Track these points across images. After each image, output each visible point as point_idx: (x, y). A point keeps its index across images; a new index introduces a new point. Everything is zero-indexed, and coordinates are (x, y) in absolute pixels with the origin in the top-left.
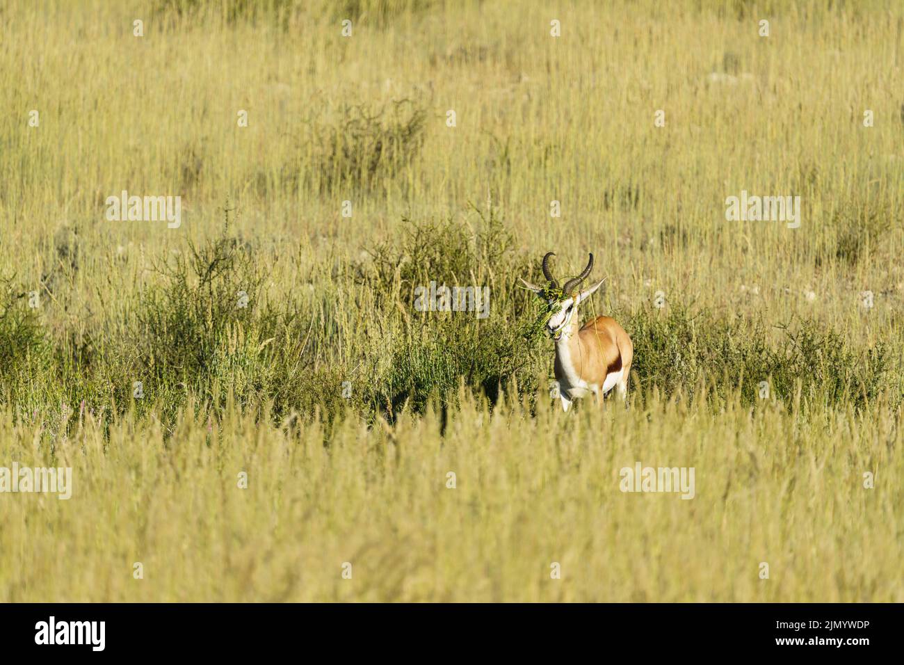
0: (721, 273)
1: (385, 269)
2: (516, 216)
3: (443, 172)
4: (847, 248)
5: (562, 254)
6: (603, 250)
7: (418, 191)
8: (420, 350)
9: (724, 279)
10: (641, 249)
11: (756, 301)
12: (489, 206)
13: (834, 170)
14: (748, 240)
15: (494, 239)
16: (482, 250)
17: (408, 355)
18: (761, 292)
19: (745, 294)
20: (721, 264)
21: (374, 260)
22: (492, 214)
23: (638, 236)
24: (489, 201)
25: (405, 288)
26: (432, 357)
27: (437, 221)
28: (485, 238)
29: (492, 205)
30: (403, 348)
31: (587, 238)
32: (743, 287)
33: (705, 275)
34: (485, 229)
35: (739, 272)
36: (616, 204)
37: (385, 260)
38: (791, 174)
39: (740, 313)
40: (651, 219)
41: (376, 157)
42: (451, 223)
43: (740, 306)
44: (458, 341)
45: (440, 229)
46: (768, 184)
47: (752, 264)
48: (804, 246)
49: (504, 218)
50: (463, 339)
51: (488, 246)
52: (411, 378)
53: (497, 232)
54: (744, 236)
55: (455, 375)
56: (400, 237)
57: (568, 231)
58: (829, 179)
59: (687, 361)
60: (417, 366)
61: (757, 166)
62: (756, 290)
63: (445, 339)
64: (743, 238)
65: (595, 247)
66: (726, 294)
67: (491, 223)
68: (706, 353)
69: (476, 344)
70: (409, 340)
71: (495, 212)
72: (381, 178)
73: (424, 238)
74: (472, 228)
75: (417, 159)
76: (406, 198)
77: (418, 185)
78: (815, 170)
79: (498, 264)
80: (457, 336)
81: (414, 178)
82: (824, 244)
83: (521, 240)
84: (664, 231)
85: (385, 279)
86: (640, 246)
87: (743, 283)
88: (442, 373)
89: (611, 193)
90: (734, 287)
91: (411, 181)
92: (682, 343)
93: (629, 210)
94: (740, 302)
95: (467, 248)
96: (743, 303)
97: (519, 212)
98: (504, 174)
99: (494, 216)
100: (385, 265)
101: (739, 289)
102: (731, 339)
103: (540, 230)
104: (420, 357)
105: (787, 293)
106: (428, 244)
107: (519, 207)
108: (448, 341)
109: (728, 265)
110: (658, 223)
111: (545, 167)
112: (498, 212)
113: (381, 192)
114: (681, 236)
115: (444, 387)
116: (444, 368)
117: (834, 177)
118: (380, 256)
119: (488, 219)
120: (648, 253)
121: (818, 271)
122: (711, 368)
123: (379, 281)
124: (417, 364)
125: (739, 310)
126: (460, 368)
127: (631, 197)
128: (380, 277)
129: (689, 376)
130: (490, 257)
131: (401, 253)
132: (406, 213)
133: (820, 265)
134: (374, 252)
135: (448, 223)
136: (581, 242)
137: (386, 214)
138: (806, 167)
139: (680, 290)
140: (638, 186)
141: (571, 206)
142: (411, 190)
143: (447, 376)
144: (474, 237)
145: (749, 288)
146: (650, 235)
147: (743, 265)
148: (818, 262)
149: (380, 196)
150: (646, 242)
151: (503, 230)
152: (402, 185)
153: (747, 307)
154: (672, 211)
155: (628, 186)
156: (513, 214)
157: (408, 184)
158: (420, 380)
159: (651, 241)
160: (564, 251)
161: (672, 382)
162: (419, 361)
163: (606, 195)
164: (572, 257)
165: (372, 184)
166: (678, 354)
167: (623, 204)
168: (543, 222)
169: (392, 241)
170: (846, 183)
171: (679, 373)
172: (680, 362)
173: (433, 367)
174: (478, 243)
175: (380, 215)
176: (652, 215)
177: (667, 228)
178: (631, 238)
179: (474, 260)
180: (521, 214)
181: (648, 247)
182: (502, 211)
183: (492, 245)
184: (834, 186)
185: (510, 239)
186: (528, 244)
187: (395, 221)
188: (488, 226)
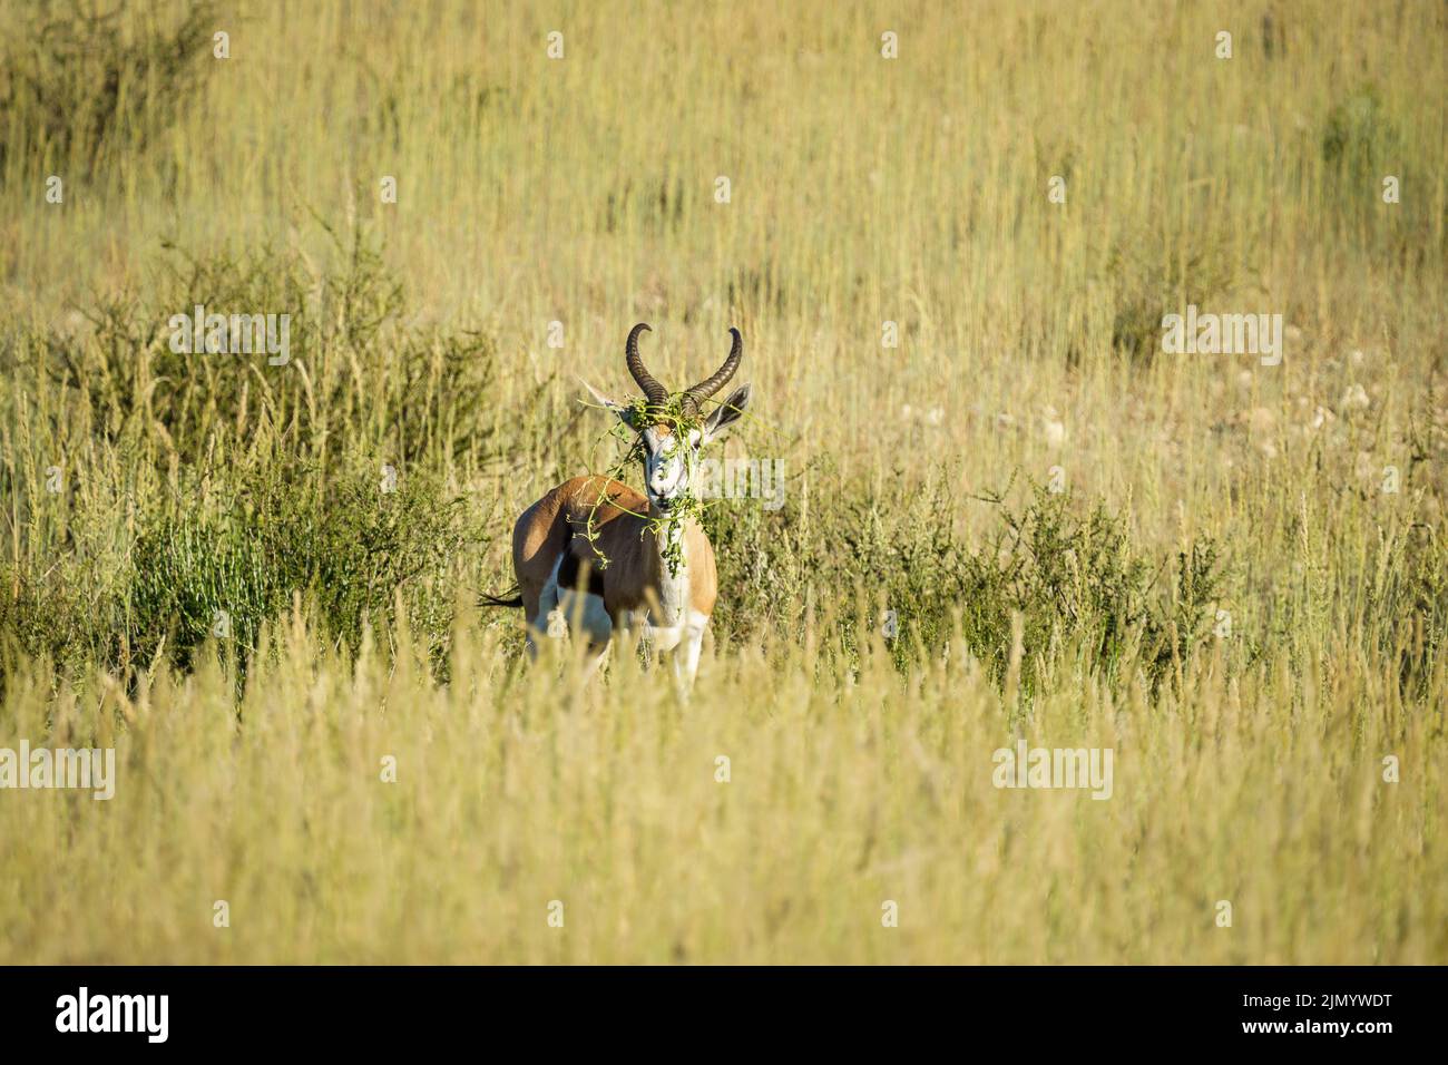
0: (859, 376)
1: (121, 353)
2: (412, 243)
3: (253, 142)
4: (1136, 329)
5: (512, 328)
6: (600, 320)
7: (195, 183)
8: (194, 533)
9: (865, 391)
10: (686, 319)
11: (935, 442)
12: (351, 219)
13: (1113, 157)
14: (920, 304)
15: (362, 291)
16: (335, 316)
17: (168, 543)
18: (946, 422)
19: (909, 426)
20: (861, 361)
21: (98, 332)
22: (358, 236)
23: (681, 293)
24: (351, 207)
25: (164, 394)
26: (221, 547)
27: (238, 247)
28: (342, 287)
29: (358, 215)
30: (157, 525)
31: (566, 294)
32: (907, 409)
33: (824, 380)
34: (343, 269)
35: (900, 377)
36: (631, 220)
37: (121, 331)
38: (1016, 161)
39: (899, 467)
40: (708, 255)
41: (106, 105)
42: (269, 254)
43: (900, 452)
44: (277, 513)
45: (243, 268)
46: (965, 185)
47: (928, 359)
48: (1044, 322)
49: (384, 246)
50: (290, 510)
51: (348, 307)
52: (172, 592)
53: (368, 277)
54: (914, 297)
55: (270, 587)
56: (156, 282)
57: (523, 278)
58: (1100, 174)
59: (781, 570)
60: (187, 567)
61: (943, 143)
62: (935, 416)
63: (250, 509)
64: (911, 302)
65: (584, 311)
66: (871, 425)
67: (356, 256)
68: (823, 552)
69: (319, 519)
70: (171, 510)
71: (366, 232)
72: (116, 153)
73: (208, 287)
74: (313, 267)
75: (197, 112)
76: (170, 195)
77: (197, 168)
78: (1069, 155)
79: (369, 345)
80: (277, 504)
81: (189, 152)
82: (1085, 318)
83: (422, 293)
84: (736, 283)
85: (121, 375)
86: (682, 313)
87: (906, 400)
88: (240, 583)
89: (620, 196)
90: (885, 408)
91: (181, 159)
92: (770, 529)
93: (662, 233)
94: (900, 443)
95: (302, 311)
96: (907, 445)
97: (419, 231)
98: (388, 150)
99: (364, 242)
100: (122, 343)
101: (895, 415)
102: (878, 522)
103: (464, 274)
104: (194, 548)
105: (1003, 424)
106: (217, 300)
107: (418, 223)
108: (256, 514)
109: (874, 359)
110: (724, 264)
111: (478, 135)
112: (372, 231)
113: (114, 180)
114: (774, 294)
115: (246, 614)
116: (246, 572)
117: (1113, 171)
118: (109, 322)
119: (349, 246)
120: (699, 329)
121: (1072, 376)
122: (834, 586)
123: (107, 378)
124: (188, 563)
125: (897, 460)
126: (281, 572)
127: (666, 205)
128: (110, 368)
129: (782, 602)
130: (352, 332)
131: (156, 317)
132: (170, 231)
133: (1077, 363)
134: (95, 313)
135: (261, 254)
136: (554, 303)
137: (124, 230)
138: (1052, 148)
139: (769, 413)
140: (680, 182)
141: (532, 222)
142: (181, 178)
143: (251, 591)
144: (317, 287)
145: (919, 412)
146: (705, 289)
147: (909, 361)
148: (1073, 359)
149: (112, 191)
150: (698, 304)
151: (382, 271)
152: (160, 166)
153: (914, 454)
154: (756, 237)
155: (660, 181)
156: (404, 236)
157: (175, 168)
158: (192, 597)
159: (707, 304)
160: (516, 320)
161: (746, 614)
162: (190, 556)
163: (611, 200)
164: (531, 335)
165: (97, 164)
166: (762, 555)
167: (648, 219)
168: (470, 255)
169: (138, 290)
170: (1137, 184)
171: (762, 594)
172: (765, 571)
173: (222, 572)
174: (326, 300)
175: (112, 232)
176: (710, 248)
177: (742, 276)
178: (664, 294)
179: (318, 335)
180: (423, 240)
181: (701, 315)
182: (380, 229)
183: (357, 304)
184: (1111, 191)
185: (397, 292)
186: (437, 303)
187: (144, 248)
188: (348, 263)
